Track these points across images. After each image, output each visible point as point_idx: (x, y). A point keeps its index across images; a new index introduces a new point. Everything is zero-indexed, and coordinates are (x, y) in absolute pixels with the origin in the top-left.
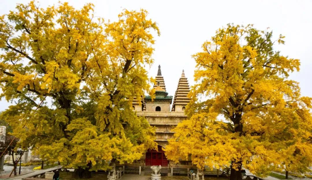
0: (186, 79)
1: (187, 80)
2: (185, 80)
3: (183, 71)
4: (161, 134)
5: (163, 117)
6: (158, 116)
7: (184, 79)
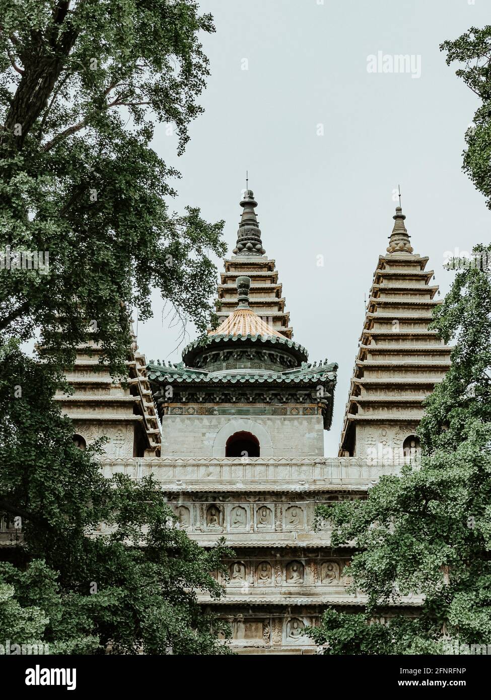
0: (421, 263)
1: (427, 269)
2: (417, 271)
3: (399, 217)
4: (261, 615)
5: (278, 496)
6: (240, 487)
7: (407, 263)
